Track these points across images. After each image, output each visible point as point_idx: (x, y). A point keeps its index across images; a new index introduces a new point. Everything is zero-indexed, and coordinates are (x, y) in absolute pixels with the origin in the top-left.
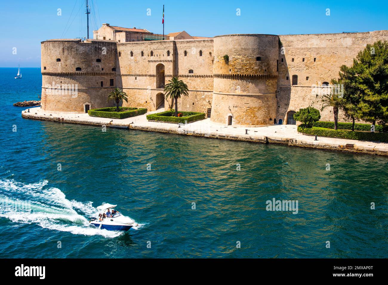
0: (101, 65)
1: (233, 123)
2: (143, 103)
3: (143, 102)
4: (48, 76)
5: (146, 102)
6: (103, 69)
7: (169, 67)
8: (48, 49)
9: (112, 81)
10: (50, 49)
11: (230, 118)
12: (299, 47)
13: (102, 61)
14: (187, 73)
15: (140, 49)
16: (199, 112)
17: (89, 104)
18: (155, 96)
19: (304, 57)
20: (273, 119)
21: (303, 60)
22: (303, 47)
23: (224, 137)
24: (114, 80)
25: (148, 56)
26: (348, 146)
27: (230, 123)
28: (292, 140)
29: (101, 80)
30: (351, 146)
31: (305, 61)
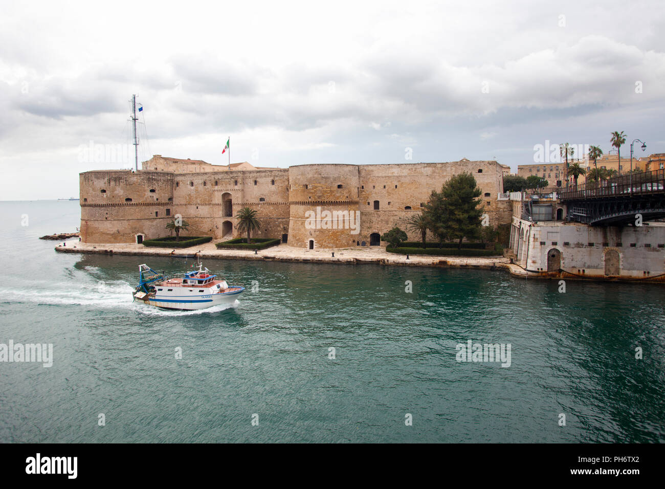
0: (155, 195)
1: (314, 247)
2: (206, 232)
3: (206, 230)
4: (89, 208)
5: (211, 230)
6: (157, 199)
7: (237, 196)
8: (90, 181)
9: (168, 211)
10: (91, 181)
11: (312, 242)
12: (380, 175)
13: (156, 191)
14: (257, 201)
15: (201, 179)
16: (272, 238)
17: (142, 234)
18: (221, 224)
19: (385, 184)
20: (356, 242)
21: (385, 187)
22: (384, 175)
23: (309, 260)
24: (171, 210)
25: (212, 185)
26: (441, 262)
27: (311, 247)
28: (384, 261)
29: (156, 211)
30: (445, 263)
31: (387, 188)
